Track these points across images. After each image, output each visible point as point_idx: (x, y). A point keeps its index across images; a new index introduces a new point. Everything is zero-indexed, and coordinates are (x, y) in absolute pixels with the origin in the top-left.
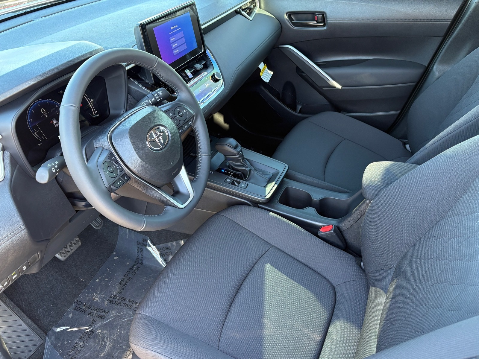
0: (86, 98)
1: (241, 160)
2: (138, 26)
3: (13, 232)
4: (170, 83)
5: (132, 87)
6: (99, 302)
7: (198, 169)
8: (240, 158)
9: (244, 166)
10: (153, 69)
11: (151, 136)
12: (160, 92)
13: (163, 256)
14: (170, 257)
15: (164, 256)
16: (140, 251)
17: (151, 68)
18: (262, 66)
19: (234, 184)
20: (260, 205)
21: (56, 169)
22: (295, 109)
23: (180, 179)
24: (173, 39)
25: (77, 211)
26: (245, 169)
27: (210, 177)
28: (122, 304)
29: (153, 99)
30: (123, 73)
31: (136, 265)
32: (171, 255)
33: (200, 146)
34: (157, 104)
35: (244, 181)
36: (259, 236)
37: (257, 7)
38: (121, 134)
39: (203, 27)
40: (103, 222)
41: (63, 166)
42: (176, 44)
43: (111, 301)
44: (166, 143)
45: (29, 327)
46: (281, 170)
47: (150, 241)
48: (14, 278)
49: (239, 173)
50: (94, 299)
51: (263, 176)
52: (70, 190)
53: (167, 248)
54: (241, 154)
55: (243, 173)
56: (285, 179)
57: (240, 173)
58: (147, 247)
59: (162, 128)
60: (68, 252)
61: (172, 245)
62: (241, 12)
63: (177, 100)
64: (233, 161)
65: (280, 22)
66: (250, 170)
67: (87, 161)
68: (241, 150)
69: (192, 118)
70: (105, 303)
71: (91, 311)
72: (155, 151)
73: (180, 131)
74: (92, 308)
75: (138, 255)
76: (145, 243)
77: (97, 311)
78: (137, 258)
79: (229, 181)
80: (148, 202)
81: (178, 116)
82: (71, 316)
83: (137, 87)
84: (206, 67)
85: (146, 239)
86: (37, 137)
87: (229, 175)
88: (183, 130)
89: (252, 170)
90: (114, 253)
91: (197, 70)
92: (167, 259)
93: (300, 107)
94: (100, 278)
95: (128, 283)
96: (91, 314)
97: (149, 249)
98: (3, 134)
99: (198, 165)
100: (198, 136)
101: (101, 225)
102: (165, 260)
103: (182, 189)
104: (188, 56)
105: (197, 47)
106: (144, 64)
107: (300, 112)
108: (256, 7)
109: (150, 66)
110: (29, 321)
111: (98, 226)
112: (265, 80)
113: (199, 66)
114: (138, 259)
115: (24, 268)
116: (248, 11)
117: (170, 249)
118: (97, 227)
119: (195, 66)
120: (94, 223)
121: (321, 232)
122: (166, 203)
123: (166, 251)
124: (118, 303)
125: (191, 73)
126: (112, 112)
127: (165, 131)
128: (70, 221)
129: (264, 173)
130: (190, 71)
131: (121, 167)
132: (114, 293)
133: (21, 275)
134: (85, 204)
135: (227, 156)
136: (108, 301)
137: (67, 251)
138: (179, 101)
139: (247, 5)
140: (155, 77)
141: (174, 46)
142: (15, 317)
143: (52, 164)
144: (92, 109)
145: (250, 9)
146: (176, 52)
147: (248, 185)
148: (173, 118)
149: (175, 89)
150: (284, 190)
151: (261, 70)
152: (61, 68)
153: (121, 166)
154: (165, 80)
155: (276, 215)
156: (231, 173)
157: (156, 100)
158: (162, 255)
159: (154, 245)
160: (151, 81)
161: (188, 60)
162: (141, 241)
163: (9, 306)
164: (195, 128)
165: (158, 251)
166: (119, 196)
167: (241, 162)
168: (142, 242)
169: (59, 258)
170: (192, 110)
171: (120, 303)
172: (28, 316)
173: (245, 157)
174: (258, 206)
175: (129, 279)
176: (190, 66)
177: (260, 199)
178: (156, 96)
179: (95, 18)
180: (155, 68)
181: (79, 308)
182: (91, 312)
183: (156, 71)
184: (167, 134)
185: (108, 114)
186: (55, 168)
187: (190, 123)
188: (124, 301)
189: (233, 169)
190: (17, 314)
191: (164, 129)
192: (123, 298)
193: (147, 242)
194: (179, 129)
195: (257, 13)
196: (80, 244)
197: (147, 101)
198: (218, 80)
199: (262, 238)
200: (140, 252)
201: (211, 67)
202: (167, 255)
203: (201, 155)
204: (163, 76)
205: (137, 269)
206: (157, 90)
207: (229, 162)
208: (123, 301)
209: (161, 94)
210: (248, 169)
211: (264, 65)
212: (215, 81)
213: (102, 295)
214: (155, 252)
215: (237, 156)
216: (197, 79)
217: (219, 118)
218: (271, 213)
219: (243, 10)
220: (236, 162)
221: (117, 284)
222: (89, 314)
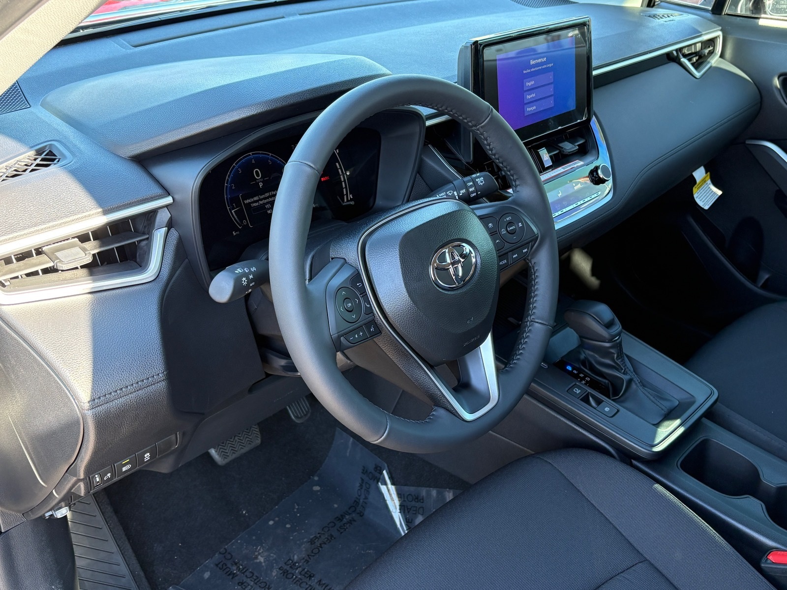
0: (339, 167)
1: (614, 354)
2: (469, 45)
3: (143, 381)
4: (505, 164)
5: (429, 162)
6: (263, 566)
7: (519, 350)
8: (613, 351)
9: (617, 370)
10: (478, 130)
11: (442, 258)
12: (480, 179)
13: (406, 511)
14: (419, 519)
15: (409, 512)
16: (364, 487)
17: (476, 126)
18: (700, 174)
19: (588, 402)
20: (634, 462)
21: (250, 281)
22: (754, 279)
23: (478, 359)
24: (529, 84)
25: (268, 375)
26: (618, 375)
27: (538, 375)
28: (304, 585)
29: (463, 191)
30: (418, 130)
31: (350, 514)
32: (422, 515)
33: (534, 303)
34: (468, 200)
35: (610, 401)
36: (620, 530)
37: (716, 54)
38: (385, 243)
39: (595, 73)
40: (310, 411)
41: (263, 278)
42: (534, 95)
43: (286, 571)
44: (467, 278)
45: (131, 572)
46: (700, 399)
47: (387, 473)
48: (124, 469)
49: (604, 380)
50: (256, 558)
51: (656, 401)
52: (265, 331)
53: (417, 498)
54: (618, 341)
55: (612, 384)
56: (704, 420)
57: (607, 381)
58: (380, 484)
59: (467, 248)
60: (234, 451)
61: (429, 494)
62: (680, 59)
63: (510, 199)
64: (596, 353)
65: (761, 91)
66: (630, 381)
67: (310, 279)
68: (619, 334)
69: (531, 241)
70: (273, 572)
71: (245, 579)
72: (443, 289)
73: (501, 263)
74: (247, 573)
75: (359, 494)
76: (377, 475)
77: (256, 581)
78: (355, 501)
79: (578, 391)
80: (403, 391)
81: (504, 232)
82: (207, 575)
83: (439, 164)
84: (582, 152)
85: (381, 468)
86: (235, 219)
87: (581, 381)
88: (507, 261)
89: (635, 382)
90: (316, 478)
91: (564, 153)
92: (412, 520)
93: (766, 276)
94: (277, 519)
95: (326, 546)
96: (242, 583)
97: (383, 488)
98: (177, 197)
99: (521, 340)
100: (536, 281)
101: (305, 415)
102: (408, 522)
103: (475, 381)
104: (552, 122)
105: (574, 108)
106: (464, 116)
107: (765, 286)
108: (713, 54)
109: (473, 122)
110: (134, 561)
111: (299, 416)
112: (701, 204)
113: (569, 147)
114: (357, 502)
115: (146, 456)
116: (694, 59)
117: (423, 502)
118: (297, 417)
119: (561, 145)
120: (295, 410)
121: (769, 561)
122: (438, 402)
123: (413, 503)
124: (297, 579)
125: (551, 157)
126: (379, 202)
127: (472, 255)
128: (251, 390)
129: (659, 395)
130: (549, 153)
131: (368, 306)
132: (296, 557)
133: (137, 468)
134: (286, 363)
135: (584, 340)
136: (280, 569)
137: (232, 450)
138: (514, 202)
139: (695, 48)
140: (478, 146)
141: (529, 97)
142: (112, 546)
143: (245, 269)
144: (344, 190)
145: (700, 57)
146: (531, 109)
147: (618, 411)
148: (493, 234)
149: (512, 178)
150: (698, 442)
151: (698, 181)
152: (309, 97)
153: (370, 305)
154: (497, 156)
155: (668, 493)
156: (585, 376)
157: (469, 193)
158: (403, 508)
159: (393, 484)
160: (468, 157)
161: (550, 130)
162: (371, 468)
163: (109, 521)
164: (533, 263)
165: (399, 497)
166: (352, 363)
167: (613, 360)
168: (373, 471)
169: (214, 458)
170: (536, 226)
171: (301, 581)
172: (135, 551)
173: (624, 351)
174: (631, 462)
175: (329, 538)
176: (551, 143)
177: (639, 448)
178: (471, 186)
179: (392, 28)
180: (482, 127)
181: (224, 565)
182: (244, 581)
183: (482, 134)
184: (474, 260)
185: (371, 205)
186: (248, 278)
187: (525, 250)
188: (310, 579)
189: (592, 369)
190: (116, 541)
191: (470, 251)
192: (308, 573)
193: (381, 473)
194: (501, 257)
195: (714, 65)
196: (259, 441)
197: (450, 192)
198: (603, 181)
199: (624, 534)
200: (363, 490)
201: (594, 152)
202: (415, 512)
203: (532, 321)
204: (494, 146)
205: (350, 522)
206: (474, 176)
207: (586, 354)
208: (308, 579)
209: (481, 184)
210: (626, 378)
211: (706, 173)
212: (595, 181)
213: (272, 555)
214: (392, 499)
215: (607, 345)
216: (560, 170)
217: (582, 263)
218: (657, 486)
219: (685, 56)
220: (603, 357)
221: (305, 540)
222: (240, 584)
